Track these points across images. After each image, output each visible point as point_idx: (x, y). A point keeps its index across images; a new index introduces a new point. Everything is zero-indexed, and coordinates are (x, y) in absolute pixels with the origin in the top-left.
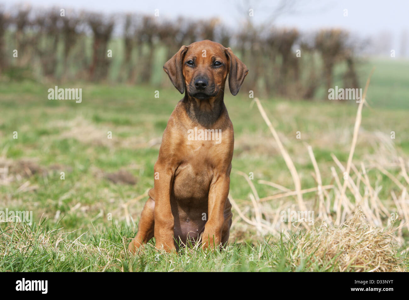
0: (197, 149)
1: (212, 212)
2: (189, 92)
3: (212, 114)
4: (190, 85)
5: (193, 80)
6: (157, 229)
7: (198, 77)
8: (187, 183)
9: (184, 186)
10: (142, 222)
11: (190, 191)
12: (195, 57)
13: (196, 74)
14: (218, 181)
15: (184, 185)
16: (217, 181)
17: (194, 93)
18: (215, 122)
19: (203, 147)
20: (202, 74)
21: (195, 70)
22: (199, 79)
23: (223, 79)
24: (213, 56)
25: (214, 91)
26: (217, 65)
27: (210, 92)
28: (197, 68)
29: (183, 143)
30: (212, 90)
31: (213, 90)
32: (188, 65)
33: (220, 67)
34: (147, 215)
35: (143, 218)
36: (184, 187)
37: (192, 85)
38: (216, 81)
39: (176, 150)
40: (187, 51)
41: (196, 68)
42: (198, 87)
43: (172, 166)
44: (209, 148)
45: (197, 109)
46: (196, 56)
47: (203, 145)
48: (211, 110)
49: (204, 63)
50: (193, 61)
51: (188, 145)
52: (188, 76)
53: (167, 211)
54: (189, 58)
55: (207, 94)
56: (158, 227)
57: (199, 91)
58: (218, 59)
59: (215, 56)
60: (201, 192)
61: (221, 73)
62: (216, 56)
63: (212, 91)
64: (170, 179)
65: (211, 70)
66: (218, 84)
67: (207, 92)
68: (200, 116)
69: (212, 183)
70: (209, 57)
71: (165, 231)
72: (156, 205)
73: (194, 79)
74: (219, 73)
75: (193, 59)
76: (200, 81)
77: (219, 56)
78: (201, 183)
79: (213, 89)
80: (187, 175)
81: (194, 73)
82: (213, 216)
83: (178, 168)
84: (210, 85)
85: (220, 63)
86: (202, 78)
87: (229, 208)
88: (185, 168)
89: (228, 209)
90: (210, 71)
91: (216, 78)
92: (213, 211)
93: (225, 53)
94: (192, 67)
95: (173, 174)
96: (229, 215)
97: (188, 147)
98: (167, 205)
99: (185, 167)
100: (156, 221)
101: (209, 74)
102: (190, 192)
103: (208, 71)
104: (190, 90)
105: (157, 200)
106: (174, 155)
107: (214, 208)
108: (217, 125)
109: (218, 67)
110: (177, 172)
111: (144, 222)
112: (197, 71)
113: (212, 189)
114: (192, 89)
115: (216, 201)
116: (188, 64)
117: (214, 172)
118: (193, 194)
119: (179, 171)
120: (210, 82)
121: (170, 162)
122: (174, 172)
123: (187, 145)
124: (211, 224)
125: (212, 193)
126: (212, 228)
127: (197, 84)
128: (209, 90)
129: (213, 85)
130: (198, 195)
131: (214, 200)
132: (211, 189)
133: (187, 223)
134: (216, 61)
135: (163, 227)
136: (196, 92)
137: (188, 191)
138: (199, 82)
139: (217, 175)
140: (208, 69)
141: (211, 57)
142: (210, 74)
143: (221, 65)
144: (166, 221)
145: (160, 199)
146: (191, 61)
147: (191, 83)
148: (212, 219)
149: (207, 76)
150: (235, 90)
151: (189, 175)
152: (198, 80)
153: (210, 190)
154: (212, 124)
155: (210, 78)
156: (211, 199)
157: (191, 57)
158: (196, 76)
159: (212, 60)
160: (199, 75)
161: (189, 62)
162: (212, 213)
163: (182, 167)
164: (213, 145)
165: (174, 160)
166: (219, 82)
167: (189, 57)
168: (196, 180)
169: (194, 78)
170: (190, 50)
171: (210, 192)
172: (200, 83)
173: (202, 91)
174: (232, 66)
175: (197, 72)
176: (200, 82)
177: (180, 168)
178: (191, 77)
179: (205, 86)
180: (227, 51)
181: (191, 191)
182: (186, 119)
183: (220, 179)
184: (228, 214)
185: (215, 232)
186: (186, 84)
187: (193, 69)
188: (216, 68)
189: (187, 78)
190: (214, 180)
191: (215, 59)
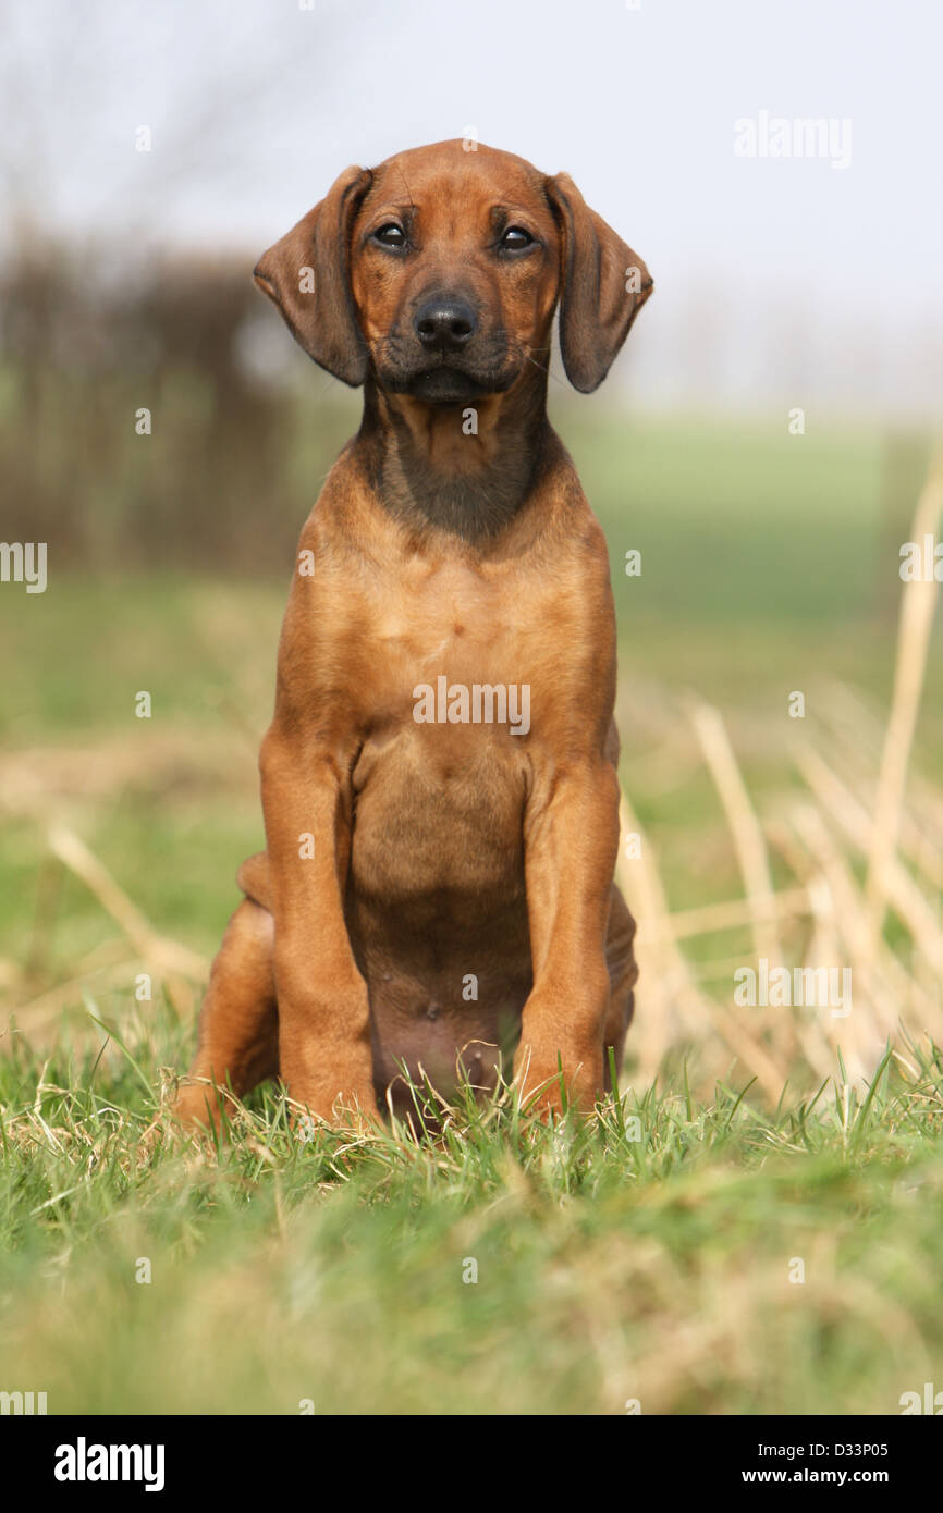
0: (433, 656)
1: (550, 946)
2: (390, 364)
3: (492, 485)
4: (393, 335)
5: (408, 310)
6: (291, 1045)
7: (429, 294)
8: (411, 822)
9: (397, 836)
10: (215, 1008)
11: (428, 859)
12: (413, 206)
13: (417, 285)
14: (557, 800)
15: (398, 830)
16: (551, 797)
17: (412, 368)
18: (511, 521)
19: (459, 640)
20: (449, 282)
21: (411, 267)
22: (439, 301)
23: (538, 315)
24: (496, 201)
25: (503, 360)
26: (515, 244)
27: (485, 364)
28: (423, 256)
29: (365, 632)
30: (496, 354)
31: (500, 355)
32: (377, 248)
33: (530, 253)
34: (242, 973)
35: (222, 989)
36: (396, 840)
37: (405, 332)
38: (512, 318)
39: (337, 667)
40: (369, 187)
41: (416, 257)
42: (433, 337)
43: (332, 743)
44: (490, 643)
45: (415, 466)
46: (417, 201)
47: (459, 631)
48: (484, 464)
49: (452, 234)
50: (405, 222)
51: (392, 639)
52: (381, 296)
53: (329, 953)
54: (382, 211)
55: (473, 371)
56: (296, 1032)
57: (436, 356)
58: (519, 216)
59: (503, 204)
60: (483, 859)
61: (532, 285)
62: (509, 205)
63: (494, 360)
64: (333, 807)
65: (488, 264)
66: (522, 335)
67: (472, 364)
68: (431, 495)
69: (534, 810)
70: (479, 208)
71: (332, 1049)
72: (282, 929)
73: (413, 304)
74: (526, 283)
75: (405, 218)
76: (443, 308)
77: (523, 206)
78: (476, 816)
79: (502, 350)
80: (401, 782)
81: (408, 281)
82: (557, 967)
83: (360, 750)
84: (486, 331)
85: (527, 236)
86: (451, 298)
87: (625, 938)
88: (392, 752)
89: (617, 944)
90: (482, 269)
91: (514, 308)
92: (552, 940)
93: (547, 194)
94: (395, 255)
95: (345, 780)
96: (627, 970)
97: (394, 650)
98: (328, 929)
99: (392, 744)
100: (283, 1007)
101: (477, 279)
102: (427, 862)
103: (476, 269)
104: (393, 359)
105: (281, 911)
106: (337, 692)
107: (556, 929)
108: (518, 535)
109: (518, 256)
110: (360, 773)
111: (229, 1006)
112: (422, 267)
113: (537, 838)
114: (398, 349)
115: (560, 896)
116: (377, 242)
117: (528, 755)
118: (447, 867)
119: (368, 766)
120: (487, 320)
121: (322, 723)
122: (345, 771)
123: (385, 641)
124: (549, 1002)
125: (540, 856)
126: (558, 1022)
127: (427, 326)
128: (481, 358)
129: (499, 336)
130: (474, 871)
131: (553, 892)
132: (531, 840)
133: (428, 1025)
134: (510, 224)
135: (320, 1033)
136: (422, 362)
137: (417, 858)
138: (440, 315)
139: (550, 771)
140: (477, 263)
141: (485, 208)
142: (486, 284)
143: (532, 245)
144: (328, 1000)
145: (293, 902)
146: (393, 226)
147: (397, 322)
148: (552, 981)
149: (471, 289)
150: (591, 368)
151: (410, 780)
152: (436, 308)
153: (530, 847)
154: (493, 534)
155: (485, 301)
156: (538, 888)
157: (392, 209)
158: (420, 295)
159: (493, 223)
160: (433, 284)
161: (381, 232)
162: (550, 953)
163: (380, 745)
164: (508, 628)
165: (336, 715)
166: (524, 326)
167: (384, 210)
168: (450, 803)
169: (409, 300)
170: (385, 180)
171: (529, 855)
172: (443, 320)
173: (453, 357)
174: (574, 256)
175: (421, 273)
176: (444, 314)
177: (372, 750)
178: (391, 299)
179: (466, 336)
180: (557, 188)
181: (433, 858)
182: (366, 515)
183: (565, 788)
184: (622, 967)
185: (571, 1041)
186: (368, 338)
187: (404, 262)
188: (509, 259)
189: (372, 309)
190: (540, 795)
191: (504, 218)
